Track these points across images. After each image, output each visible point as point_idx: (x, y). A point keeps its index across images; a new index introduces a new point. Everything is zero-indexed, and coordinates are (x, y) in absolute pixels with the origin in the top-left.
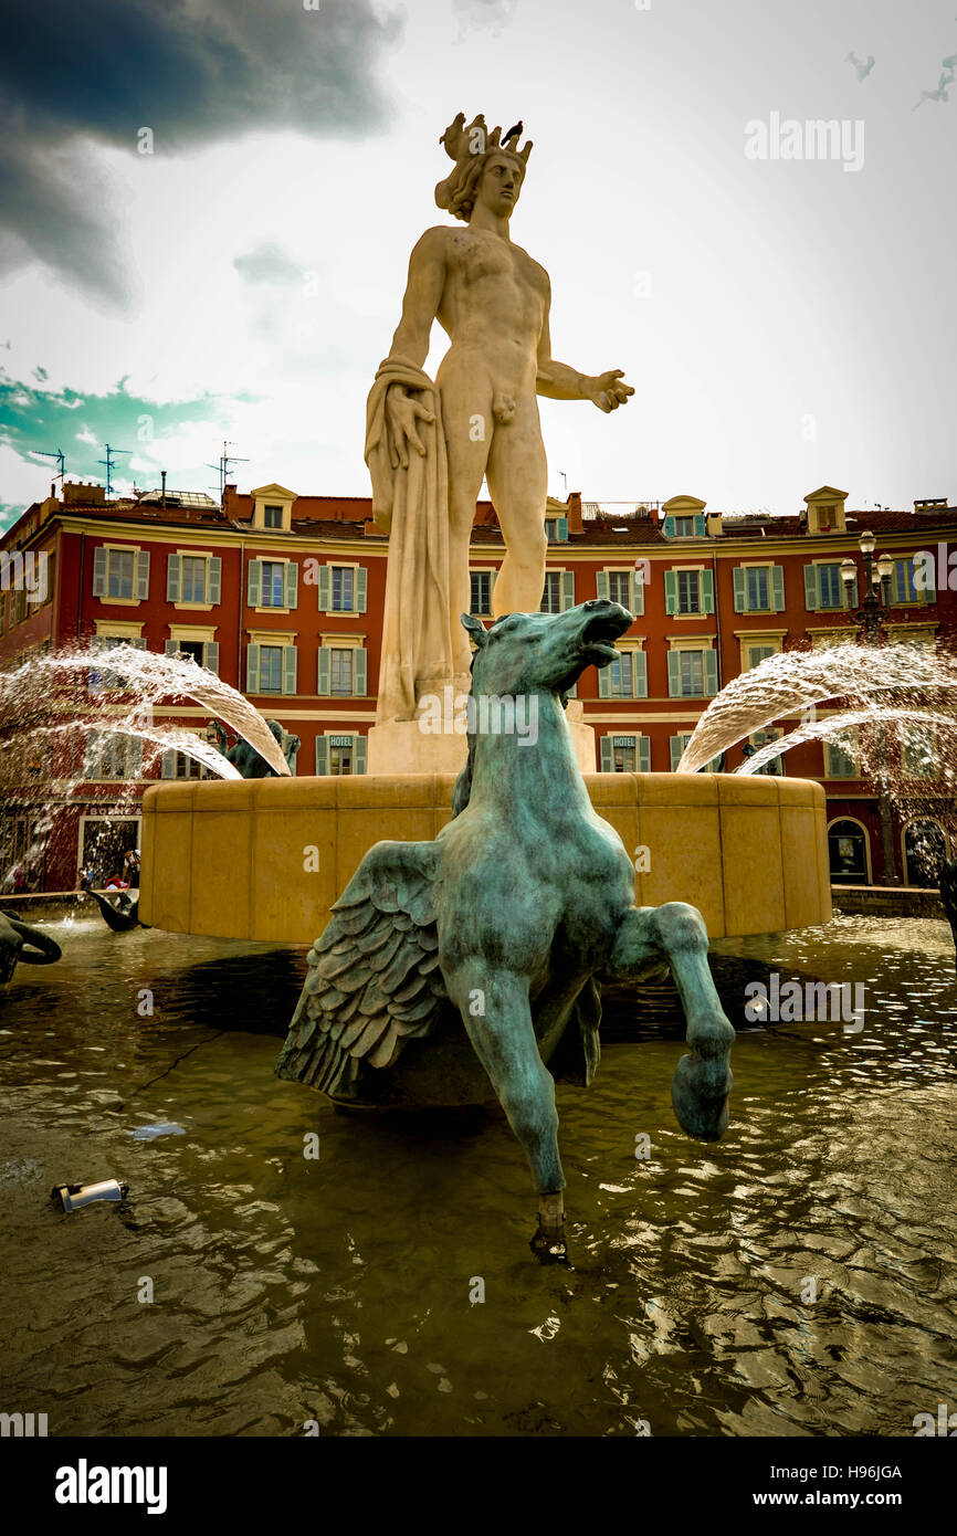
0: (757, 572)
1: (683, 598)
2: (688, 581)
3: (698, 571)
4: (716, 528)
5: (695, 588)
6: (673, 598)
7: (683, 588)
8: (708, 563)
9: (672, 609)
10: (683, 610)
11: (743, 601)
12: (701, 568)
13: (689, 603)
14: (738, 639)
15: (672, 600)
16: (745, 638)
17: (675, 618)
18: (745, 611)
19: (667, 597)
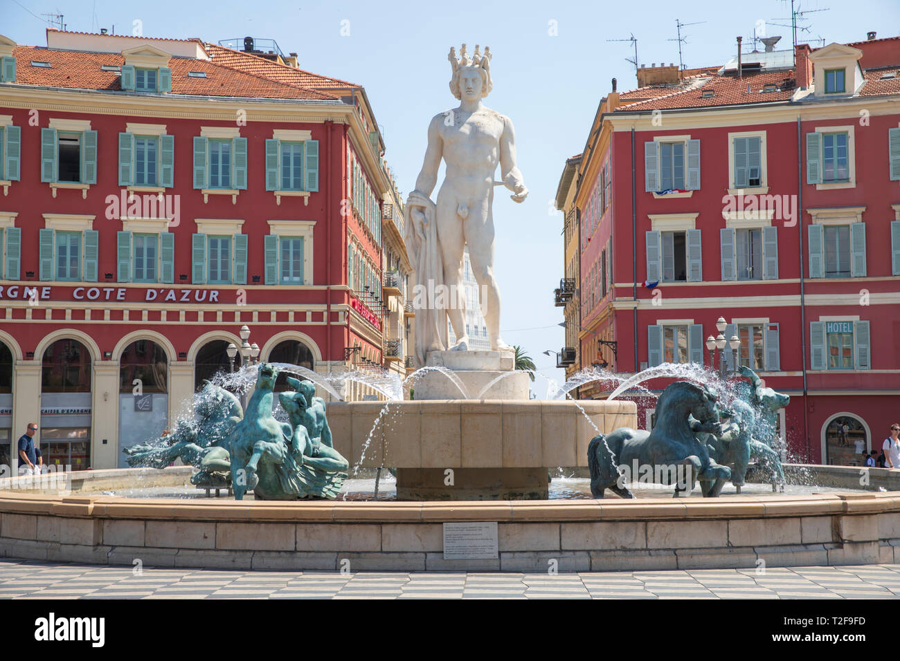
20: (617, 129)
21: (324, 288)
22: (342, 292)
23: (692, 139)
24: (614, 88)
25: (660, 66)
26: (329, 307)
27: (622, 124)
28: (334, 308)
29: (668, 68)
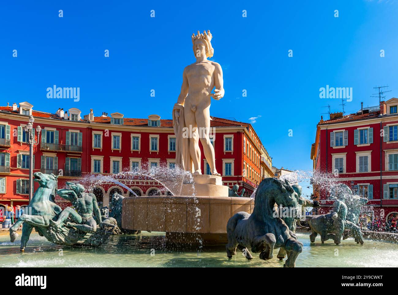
20: (322, 129)
21: (237, 176)
22: (242, 177)
23: (345, 130)
24: (322, 119)
25: (337, 113)
26: (238, 181)
27: (323, 128)
28: (239, 182)
29: (339, 113)
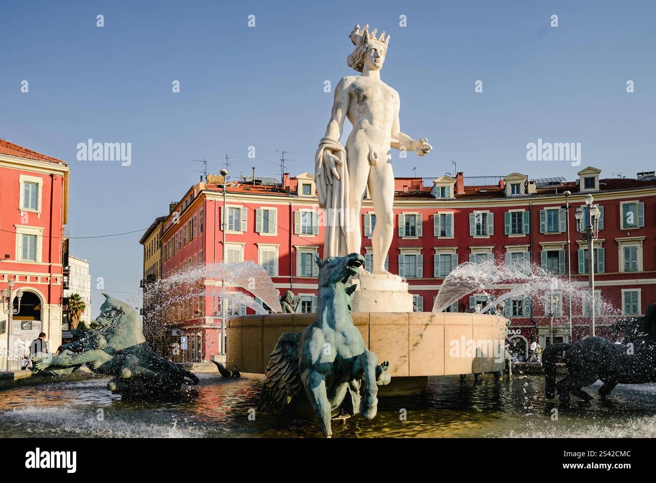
0: (552, 212)
1: (514, 226)
2: (517, 217)
3: (522, 212)
4: (532, 189)
5: (520, 221)
6: (509, 225)
7: (514, 221)
8: (528, 208)
9: (508, 232)
10: (514, 232)
11: (545, 226)
12: (523, 210)
13: (517, 229)
14: (541, 247)
15: (508, 228)
16: (545, 246)
17: (509, 236)
18: (546, 232)
19: (506, 226)
20: (208, 199)
21: (48, 264)
22: (59, 267)
23: (244, 207)
26: (51, 275)
27: (210, 197)
28: (55, 276)
